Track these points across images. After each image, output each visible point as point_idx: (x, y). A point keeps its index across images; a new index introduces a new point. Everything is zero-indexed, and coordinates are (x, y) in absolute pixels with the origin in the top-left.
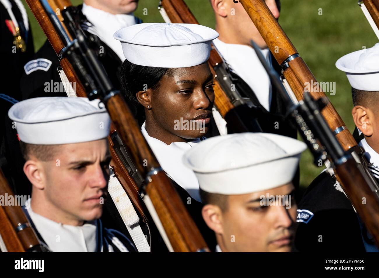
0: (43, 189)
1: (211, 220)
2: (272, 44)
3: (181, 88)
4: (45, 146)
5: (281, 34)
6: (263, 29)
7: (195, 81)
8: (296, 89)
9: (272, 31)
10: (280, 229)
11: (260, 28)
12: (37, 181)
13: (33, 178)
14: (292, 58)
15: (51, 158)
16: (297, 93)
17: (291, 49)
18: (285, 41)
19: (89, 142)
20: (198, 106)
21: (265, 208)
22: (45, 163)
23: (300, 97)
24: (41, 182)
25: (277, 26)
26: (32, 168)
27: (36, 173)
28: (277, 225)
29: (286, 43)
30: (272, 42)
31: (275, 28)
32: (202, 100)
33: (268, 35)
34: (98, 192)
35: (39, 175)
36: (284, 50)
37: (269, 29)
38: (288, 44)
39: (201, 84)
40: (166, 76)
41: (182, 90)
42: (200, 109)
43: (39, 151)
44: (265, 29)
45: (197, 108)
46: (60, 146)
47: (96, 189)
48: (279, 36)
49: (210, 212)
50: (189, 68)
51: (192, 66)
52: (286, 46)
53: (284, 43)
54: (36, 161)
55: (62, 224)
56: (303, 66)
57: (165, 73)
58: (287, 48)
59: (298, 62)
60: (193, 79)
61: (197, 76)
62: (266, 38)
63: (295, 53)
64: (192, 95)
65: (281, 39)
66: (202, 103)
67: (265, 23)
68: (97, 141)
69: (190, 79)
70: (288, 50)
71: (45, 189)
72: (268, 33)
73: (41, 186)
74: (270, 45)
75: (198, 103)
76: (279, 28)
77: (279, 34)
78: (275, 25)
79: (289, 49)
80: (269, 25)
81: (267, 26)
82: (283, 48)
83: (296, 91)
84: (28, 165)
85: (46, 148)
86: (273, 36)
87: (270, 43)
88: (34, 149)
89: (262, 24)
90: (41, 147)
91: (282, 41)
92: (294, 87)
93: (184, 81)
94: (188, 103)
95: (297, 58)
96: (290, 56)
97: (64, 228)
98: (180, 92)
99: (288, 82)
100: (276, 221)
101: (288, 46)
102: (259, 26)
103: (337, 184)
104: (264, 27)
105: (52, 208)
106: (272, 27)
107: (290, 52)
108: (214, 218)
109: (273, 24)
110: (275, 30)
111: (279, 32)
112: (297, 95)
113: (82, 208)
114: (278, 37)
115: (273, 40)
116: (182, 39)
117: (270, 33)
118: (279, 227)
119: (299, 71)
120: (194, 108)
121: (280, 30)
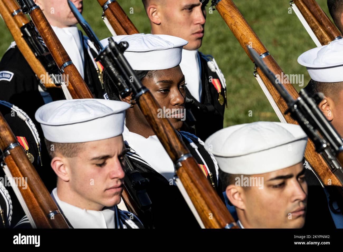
0: (68, 181)
1: (234, 198)
2: (245, 45)
3: (160, 87)
4: (70, 144)
5: (253, 36)
6: (237, 32)
7: (172, 81)
8: (268, 83)
9: (245, 33)
10: (297, 202)
11: (235, 31)
12: (64, 174)
13: (59, 172)
14: (264, 56)
15: (75, 155)
16: (268, 86)
17: (262, 49)
18: (257, 41)
19: (108, 138)
20: (175, 102)
21: (283, 185)
22: (69, 158)
23: (271, 89)
24: (67, 175)
25: (249, 29)
26: (58, 164)
27: (62, 168)
28: (295, 198)
29: (258, 43)
30: (246, 43)
31: (248, 30)
32: (178, 97)
33: (242, 37)
34: (117, 182)
35: (65, 169)
36: (257, 49)
37: (243, 31)
38: (259, 44)
39: (176, 83)
40: (147, 78)
41: (161, 89)
42: (176, 106)
43: (65, 149)
44: (239, 32)
45: (174, 104)
46: (83, 143)
47: (116, 179)
48: (252, 37)
49: (233, 191)
50: (167, 70)
51: (169, 68)
52: (258, 46)
53: (256, 43)
54: (61, 157)
55: (86, 210)
56: (273, 63)
57: (146, 75)
58: (259, 48)
59: (268, 59)
60: (170, 79)
61: (174, 76)
62: (240, 39)
63: (265, 51)
64: (169, 93)
65: (253, 40)
66: (178, 100)
67: (239, 27)
68: (115, 138)
69: (168, 79)
70: (260, 50)
71: (70, 181)
72: (242, 35)
73: (67, 179)
74: (244, 45)
75: (175, 100)
76: (251, 31)
77: (252, 36)
78: (248, 28)
79: (261, 48)
80: (242, 29)
81: (241, 30)
82: (255, 48)
83: (268, 84)
84: (55, 161)
85: (71, 145)
86: (246, 37)
87: (244, 44)
88: (60, 147)
89: (237, 28)
90: (66, 145)
91: (254, 42)
92: (266, 81)
93: (163, 81)
94: (166, 100)
95: (268, 56)
96: (261, 54)
97: (88, 213)
98: (159, 91)
99: (261, 77)
100: (293, 195)
101: (259, 46)
102: (234, 30)
103: (306, 164)
104: (238, 30)
105: (77, 197)
106: (246, 30)
107: (261, 51)
108: (236, 196)
109: (246, 27)
110: (247, 32)
111: (251, 34)
112: (268, 88)
113: (104, 197)
114: (250, 39)
115: (246, 41)
116: (159, 46)
117: (244, 35)
118: (296, 200)
119: (270, 67)
120: (171, 104)
121: (252, 33)
